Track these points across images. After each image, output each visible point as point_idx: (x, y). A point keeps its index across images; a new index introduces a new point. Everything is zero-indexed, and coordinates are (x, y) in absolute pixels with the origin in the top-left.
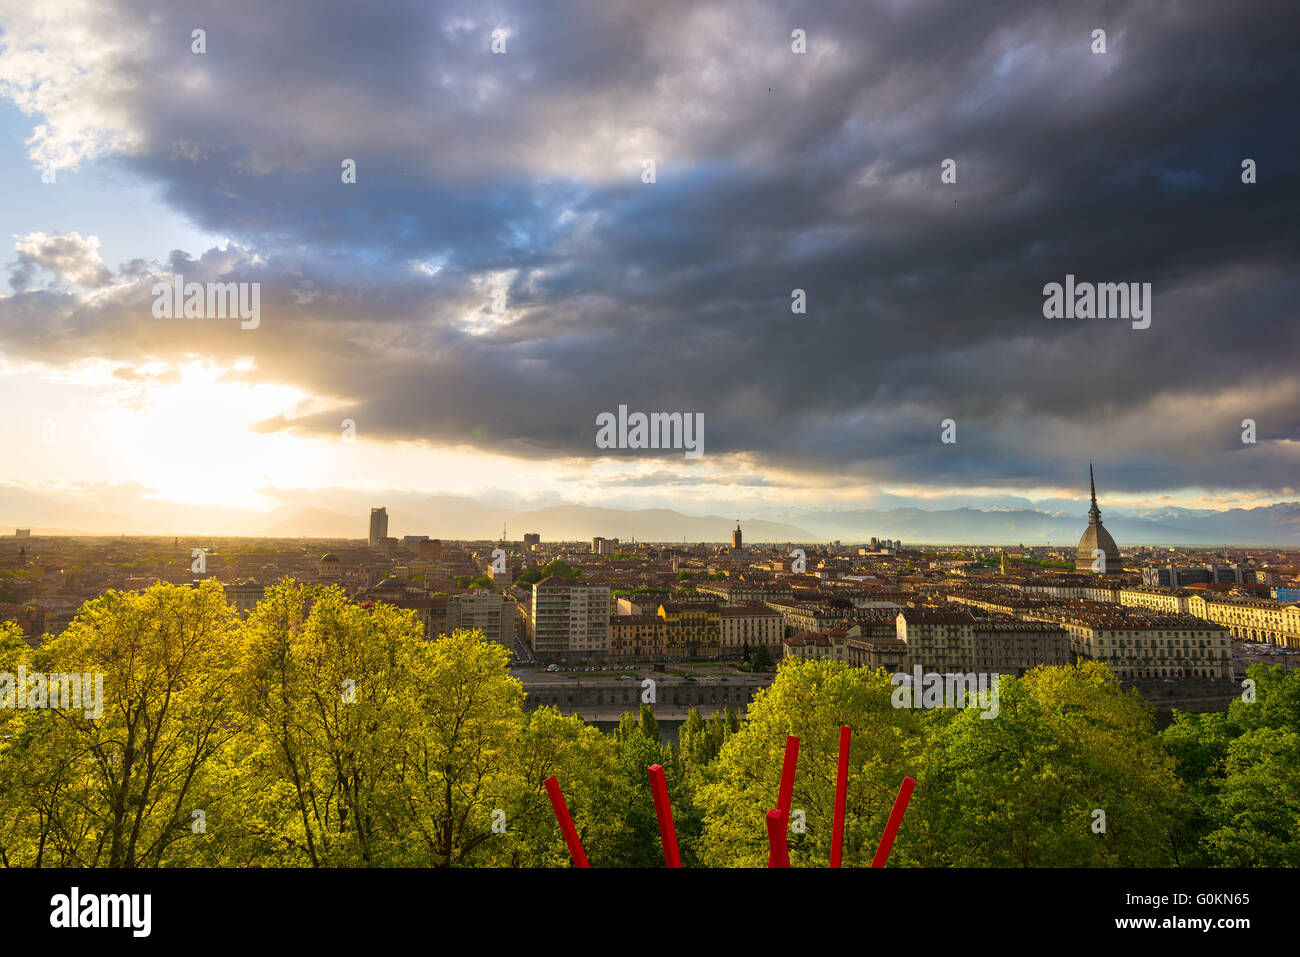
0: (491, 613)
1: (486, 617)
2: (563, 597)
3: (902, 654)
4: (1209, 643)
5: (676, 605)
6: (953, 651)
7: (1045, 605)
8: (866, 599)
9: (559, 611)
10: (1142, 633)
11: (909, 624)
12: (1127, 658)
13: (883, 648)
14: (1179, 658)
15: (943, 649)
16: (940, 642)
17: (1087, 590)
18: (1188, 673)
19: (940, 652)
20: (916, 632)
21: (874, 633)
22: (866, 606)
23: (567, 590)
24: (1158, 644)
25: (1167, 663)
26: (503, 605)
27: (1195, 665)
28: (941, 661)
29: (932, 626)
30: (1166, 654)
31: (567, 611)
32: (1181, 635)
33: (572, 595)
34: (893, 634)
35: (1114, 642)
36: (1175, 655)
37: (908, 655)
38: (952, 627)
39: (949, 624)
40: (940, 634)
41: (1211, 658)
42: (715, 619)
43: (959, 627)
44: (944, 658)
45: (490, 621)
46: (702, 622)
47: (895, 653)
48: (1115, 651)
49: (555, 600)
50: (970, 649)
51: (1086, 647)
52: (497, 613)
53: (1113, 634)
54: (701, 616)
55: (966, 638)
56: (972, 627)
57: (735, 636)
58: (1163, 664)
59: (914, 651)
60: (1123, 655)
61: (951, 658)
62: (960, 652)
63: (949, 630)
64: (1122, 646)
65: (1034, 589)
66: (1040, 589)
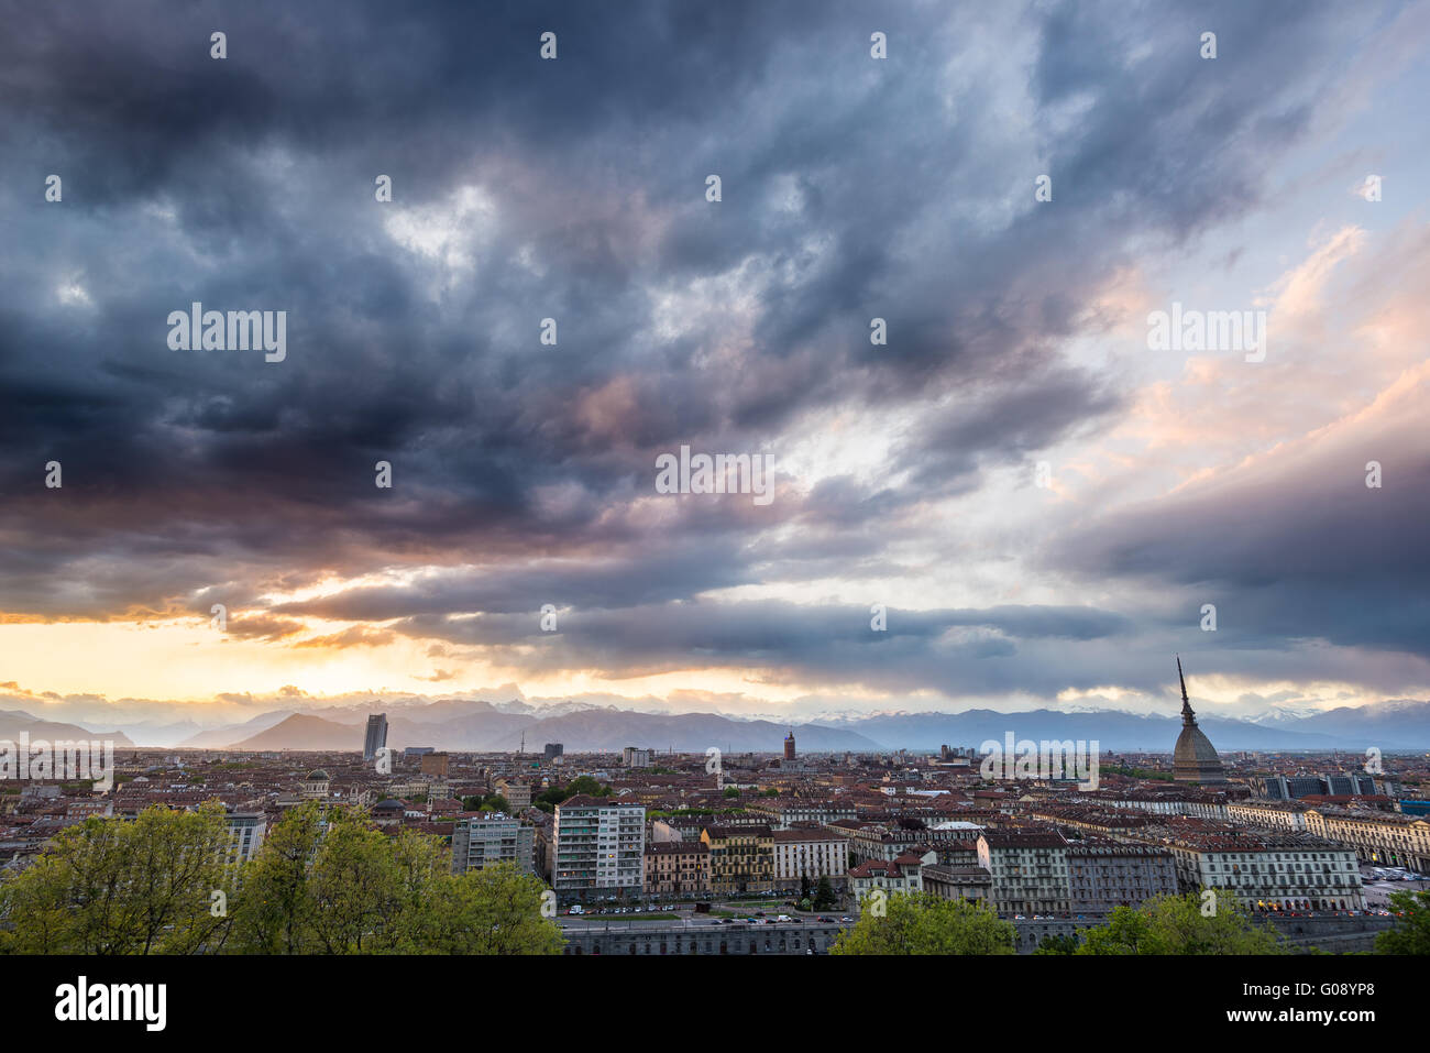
0: (504, 841)
1: (499, 847)
2: (590, 821)
3: (986, 886)
4: (1333, 866)
5: (722, 829)
6: (1045, 881)
7: (1144, 824)
8: (941, 820)
9: (584, 838)
10: (1257, 856)
11: (992, 847)
12: (1245, 887)
13: (964, 879)
14: (1302, 887)
15: (1034, 879)
16: (1029, 871)
17: (1189, 804)
18: (1315, 904)
19: (1030, 883)
20: (1001, 858)
21: (952, 861)
22: (941, 827)
23: (596, 812)
24: (1277, 868)
25: (1290, 892)
26: (520, 831)
27: (1322, 895)
28: (1031, 894)
29: (1019, 851)
30: (1288, 882)
31: (594, 838)
32: (1301, 858)
33: (601, 818)
34: (974, 861)
35: (1227, 868)
36: (1298, 883)
37: (993, 887)
38: (1042, 851)
39: (1038, 848)
40: (1028, 860)
41: (1339, 887)
42: (767, 845)
43: (1049, 851)
44: (1035, 890)
45: (504, 851)
46: (753, 849)
47: (978, 885)
48: (1229, 879)
49: (581, 824)
50: (1064, 879)
51: (1196, 875)
52: (512, 842)
53: (1225, 858)
54: (751, 843)
55: (1058, 864)
56: (1064, 851)
57: (791, 867)
58: (1285, 894)
59: (1000, 883)
60: (1239, 882)
61: (1043, 890)
62: (1053, 882)
63: (1038, 856)
64: (1237, 873)
65: (1130, 804)
66: (1136, 804)
